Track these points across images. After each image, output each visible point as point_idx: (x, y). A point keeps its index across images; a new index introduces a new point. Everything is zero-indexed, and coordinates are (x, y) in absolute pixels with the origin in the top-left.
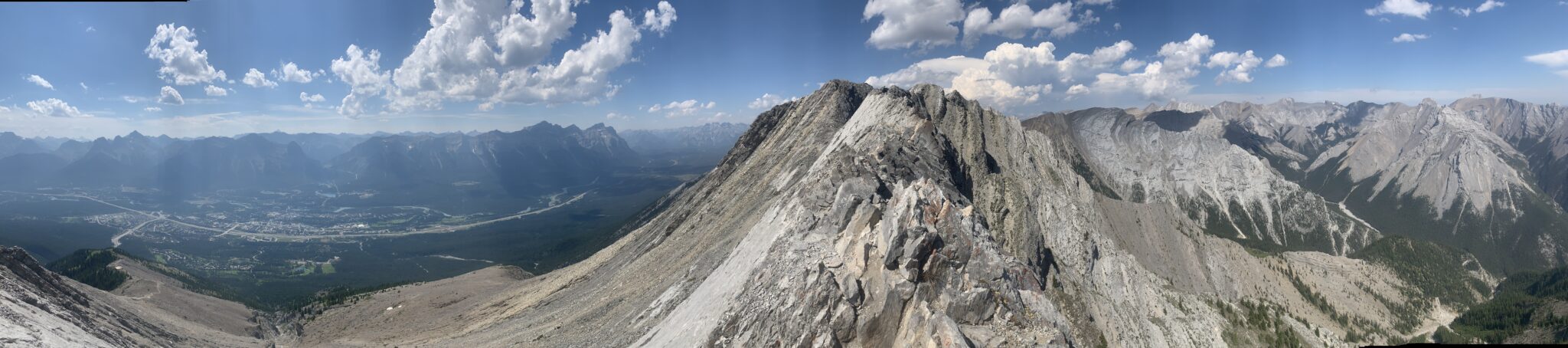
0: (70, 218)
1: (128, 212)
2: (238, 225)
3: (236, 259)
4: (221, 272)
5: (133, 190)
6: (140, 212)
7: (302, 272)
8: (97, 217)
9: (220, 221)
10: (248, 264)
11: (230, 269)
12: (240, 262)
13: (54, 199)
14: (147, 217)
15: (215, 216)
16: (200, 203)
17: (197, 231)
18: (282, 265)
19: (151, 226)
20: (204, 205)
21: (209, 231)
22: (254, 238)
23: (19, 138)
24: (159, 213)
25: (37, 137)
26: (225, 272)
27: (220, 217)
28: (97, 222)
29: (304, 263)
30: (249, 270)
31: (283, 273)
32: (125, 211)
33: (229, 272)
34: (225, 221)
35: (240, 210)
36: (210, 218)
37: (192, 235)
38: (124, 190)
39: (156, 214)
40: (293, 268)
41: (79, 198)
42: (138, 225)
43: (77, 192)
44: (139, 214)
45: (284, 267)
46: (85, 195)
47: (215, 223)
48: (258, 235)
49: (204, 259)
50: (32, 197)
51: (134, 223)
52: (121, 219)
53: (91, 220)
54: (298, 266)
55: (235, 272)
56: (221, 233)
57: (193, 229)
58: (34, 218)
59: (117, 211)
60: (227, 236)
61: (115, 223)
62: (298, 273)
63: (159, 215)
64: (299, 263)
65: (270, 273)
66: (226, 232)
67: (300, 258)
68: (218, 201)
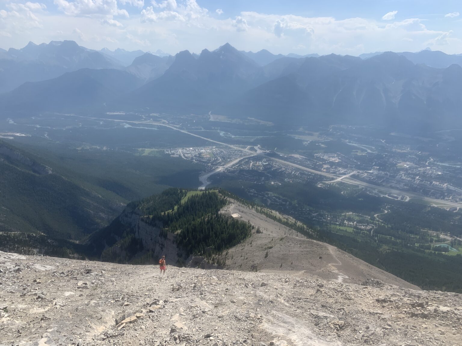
0: (147, 151)
1: (218, 146)
2: (355, 172)
3: (351, 213)
4: (332, 226)
5: (222, 119)
6: (232, 146)
7: (446, 250)
8: (180, 150)
9: (332, 164)
10: (368, 223)
11: (342, 224)
12: (357, 218)
13: (127, 126)
14: (241, 152)
15: (326, 157)
16: (307, 140)
17: (302, 173)
18: (416, 234)
19: (248, 163)
20: (312, 142)
21: (316, 175)
22: (376, 191)
23: (83, 50)
24: (256, 148)
25: (104, 49)
26: (338, 227)
27: (332, 159)
28: (180, 156)
29: (450, 239)
30: (369, 231)
31: (417, 245)
32: (213, 144)
33: (341, 228)
34: (339, 165)
35: (359, 154)
36: (319, 159)
37: (295, 177)
38: (212, 118)
39: (252, 149)
40: (431, 241)
41: (159, 127)
42: (231, 161)
43: (155, 119)
44: (230, 148)
45: (418, 237)
46: (164, 123)
47: (325, 166)
48: (382, 189)
49: (311, 208)
50: (101, 123)
51: (225, 159)
52: (209, 153)
53: (174, 154)
54: (440, 240)
55: (350, 230)
56: (333, 179)
57: (297, 170)
58: (105, 148)
59: (204, 144)
60: (341, 183)
61: (203, 158)
62: (439, 249)
63: (256, 151)
64: (442, 236)
65: (398, 241)
66: (339, 179)
67: (445, 231)
68: (330, 139)
